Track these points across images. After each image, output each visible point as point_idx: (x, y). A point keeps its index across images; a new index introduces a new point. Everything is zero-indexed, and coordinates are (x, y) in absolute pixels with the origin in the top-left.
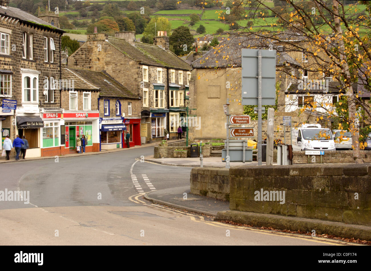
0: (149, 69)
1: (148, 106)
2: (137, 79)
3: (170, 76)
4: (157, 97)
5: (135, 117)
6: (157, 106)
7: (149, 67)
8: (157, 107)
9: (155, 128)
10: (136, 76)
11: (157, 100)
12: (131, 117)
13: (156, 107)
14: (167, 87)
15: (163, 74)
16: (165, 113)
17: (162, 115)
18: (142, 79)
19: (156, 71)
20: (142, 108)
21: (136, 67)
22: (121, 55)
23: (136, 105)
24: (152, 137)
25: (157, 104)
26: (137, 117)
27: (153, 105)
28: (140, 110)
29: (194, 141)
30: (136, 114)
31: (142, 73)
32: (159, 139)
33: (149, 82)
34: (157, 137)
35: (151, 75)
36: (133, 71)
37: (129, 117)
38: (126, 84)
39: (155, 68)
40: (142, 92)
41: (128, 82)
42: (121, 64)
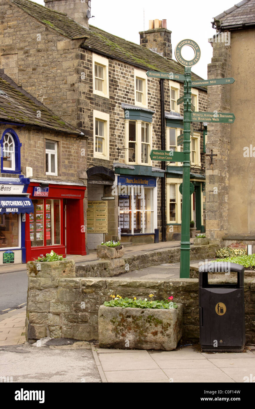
0: (110, 66)
1: (107, 158)
2: (76, 85)
3: (169, 96)
4: (132, 136)
5: (68, 181)
6: (133, 158)
7: (110, 62)
8: (134, 161)
9: (130, 214)
10: (74, 78)
11: (132, 146)
12: (53, 180)
13: (130, 161)
14: (161, 119)
15: (149, 87)
16: (154, 178)
17: (147, 182)
18: (91, 88)
19: (133, 76)
20: (89, 159)
21: (73, 55)
22: (39, 27)
23: (73, 151)
24: (119, 234)
25: (134, 154)
26: (74, 181)
27: (122, 156)
28: (85, 166)
29: (223, 246)
30: (72, 175)
31: (91, 72)
32: (138, 238)
33: (111, 97)
34: (133, 233)
35: (116, 82)
36: (66, 64)
37: (50, 179)
38: (51, 100)
39: (130, 68)
40: (92, 121)
41: (54, 95)
42: (39, 51)
